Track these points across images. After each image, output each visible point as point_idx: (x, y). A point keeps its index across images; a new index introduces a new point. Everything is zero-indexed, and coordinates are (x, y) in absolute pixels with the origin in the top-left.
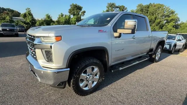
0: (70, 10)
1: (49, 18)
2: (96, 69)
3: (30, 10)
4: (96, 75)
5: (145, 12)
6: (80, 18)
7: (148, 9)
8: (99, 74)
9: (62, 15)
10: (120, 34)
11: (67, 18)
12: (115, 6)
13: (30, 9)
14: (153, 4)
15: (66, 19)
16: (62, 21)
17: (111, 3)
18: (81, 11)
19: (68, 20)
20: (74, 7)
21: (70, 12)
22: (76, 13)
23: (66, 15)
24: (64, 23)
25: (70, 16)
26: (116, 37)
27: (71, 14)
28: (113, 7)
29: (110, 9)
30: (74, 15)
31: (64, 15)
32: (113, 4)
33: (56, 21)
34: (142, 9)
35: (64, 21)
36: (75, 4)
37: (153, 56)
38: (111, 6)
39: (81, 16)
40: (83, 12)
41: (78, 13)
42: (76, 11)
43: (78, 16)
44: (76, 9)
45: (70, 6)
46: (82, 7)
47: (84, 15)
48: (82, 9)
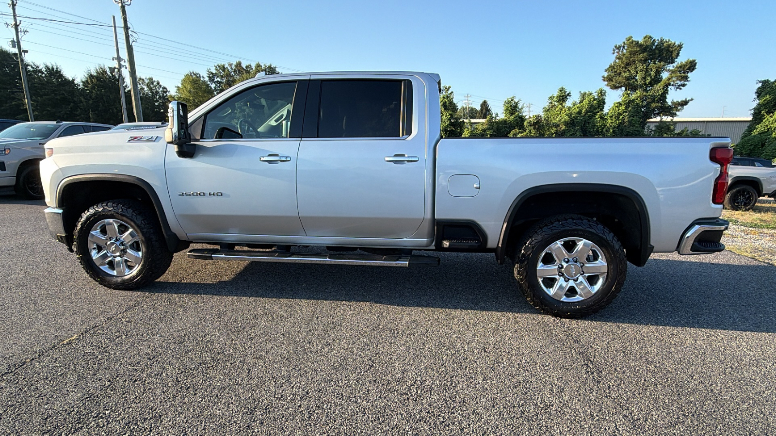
0: (612, 68)
1: (512, 114)
3: (449, 92)
6: (663, 98)
9: (563, 97)
13: (449, 88)
15: (579, 112)
18: (671, 66)
19: (587, 112)
20: (633, 53)
21: (609, 79)
25: (602, 94)
27: (614, 87)
35: (565, 119)
39: (667, 90)
40: (678, 68)
41: (651, 77)
42: (643, 67)
43: (651, 92)
44: (641, 60)
45: (614, 50)
46: (681, 43)
47: (686, 83)
48: (680, 52)
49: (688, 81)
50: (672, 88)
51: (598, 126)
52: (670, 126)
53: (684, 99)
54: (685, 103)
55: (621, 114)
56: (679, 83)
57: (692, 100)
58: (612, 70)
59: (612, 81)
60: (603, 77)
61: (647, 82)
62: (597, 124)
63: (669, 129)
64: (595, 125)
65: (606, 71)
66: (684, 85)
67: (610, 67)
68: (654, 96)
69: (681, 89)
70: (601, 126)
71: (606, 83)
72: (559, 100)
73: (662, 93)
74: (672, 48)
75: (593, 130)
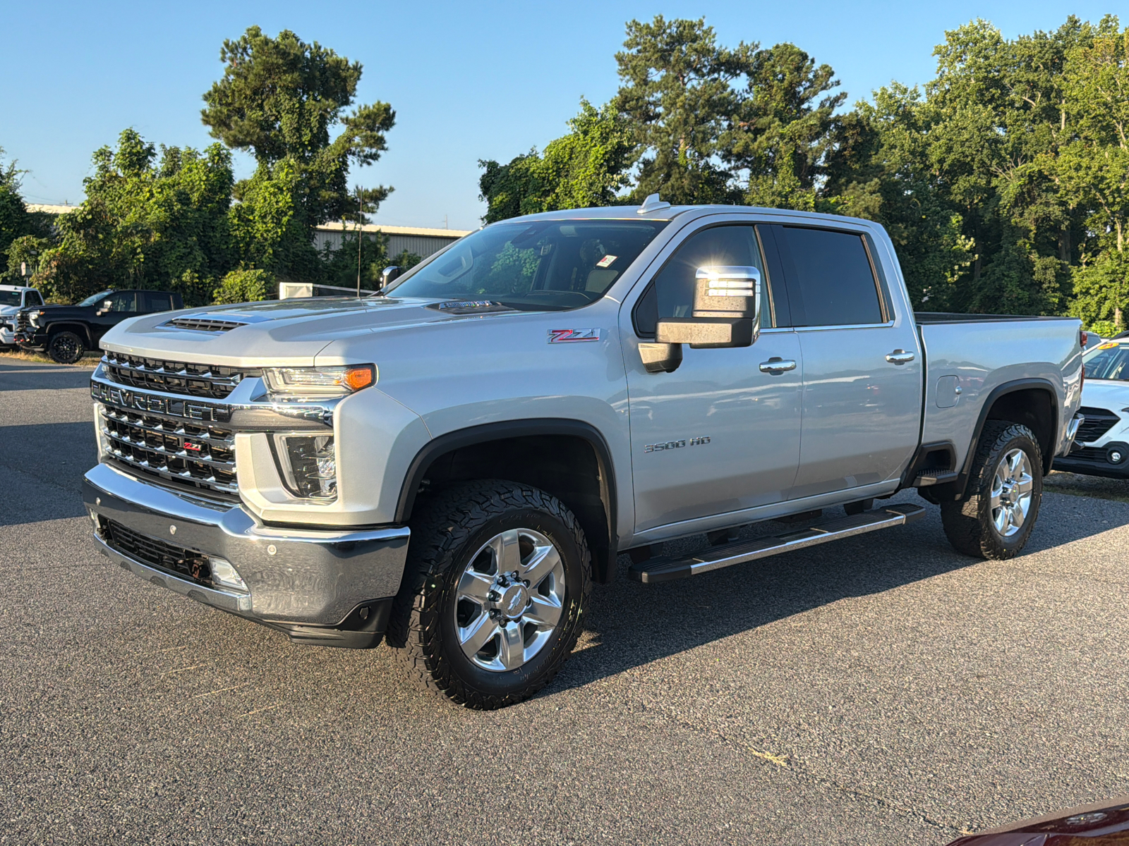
0: (217, 95)
2: (544, 551)
4: (544, 589)
5: (1026, 106)
6: (339, 179)
7: (1056, 80)
8: (562, 581)
9: (137, 157)
10: (676, 349)
11: (195, 179)
12: (705, 52)
14: (1095, 24)
15: (184, 198)
16: (131, 217)
17: (660, 21)
18: (347, 112)
19: (204, 200)
20: (270, 69)
21: (218, 122)
22: (285, 124)
23: (173, 154)
24: (155, 237)
25: (220, 158)
26: (653, 368)
27: (237, 143)
28: (689, 65)
29: (659, 87)
30: (268, 149)
31: (158, 150)
32: (687, 34)
33: (71, 218)
34: (997, 83)
35: (156, 214)
36: (274, 36)
37: (971, 508)
38: (663, 59)
39: (345, 163)
40: (365, 118)
41: (311, 131)
42: (294, 105)
43: (314, 164)
44: (288, 88)
45: (224, 52)
46: (357, 63)
47: (381, 152)
48: (359, 82)
49: (383, 149)
50: (355, 159)
51: (236, 236)
52: (379, 246)
53: (378, 187)
54: (379, 195)
55: (282, 211)
56: (367, 150)
57: (392, 190)
58: (220, 100)
59: (229, 127)
60: (204, 113)
61: (306, 139)
62: (234, 233)
63: (377, 251)
64: (229, 235)
65: (206, 98)
66: (375, 157)
67: (216, 90)
68: (322, 173)
69: (369, 164)
70: (244, 238)
71: (210, 128)
72: (131, 165)
73: (336, 170)
74: (343, 70)
75: (228, 247)
